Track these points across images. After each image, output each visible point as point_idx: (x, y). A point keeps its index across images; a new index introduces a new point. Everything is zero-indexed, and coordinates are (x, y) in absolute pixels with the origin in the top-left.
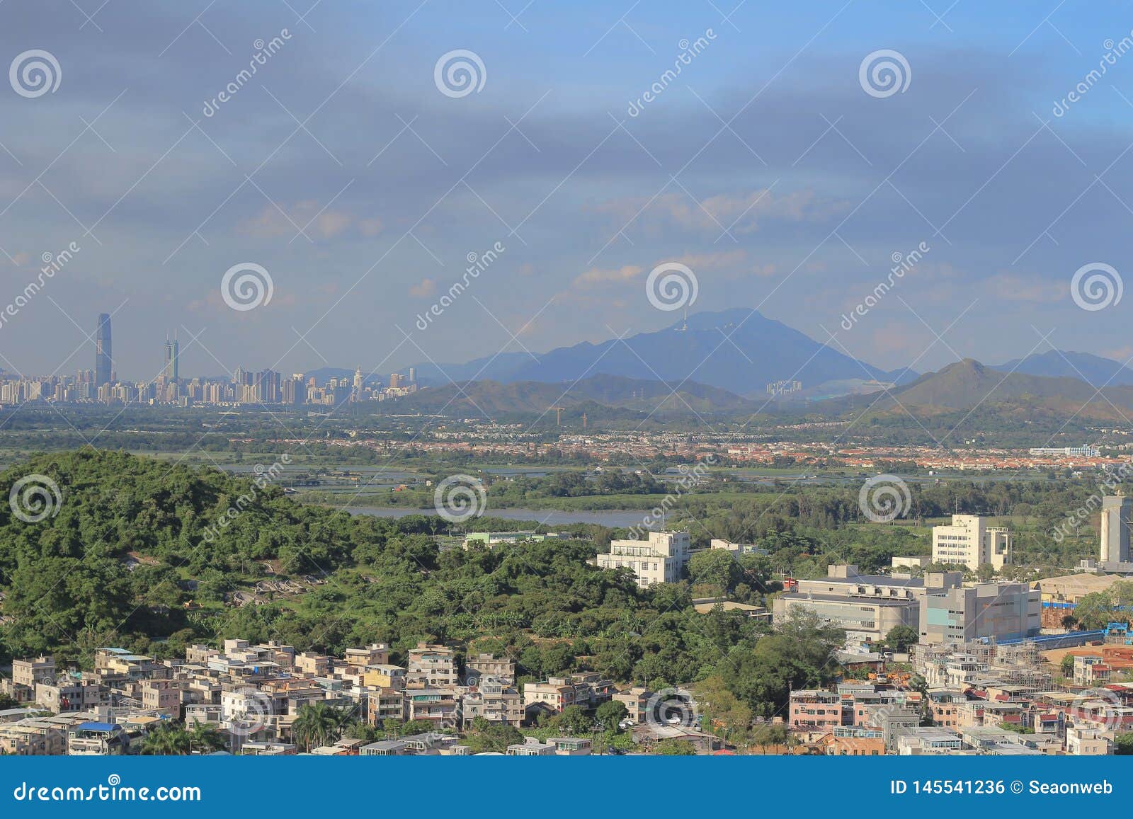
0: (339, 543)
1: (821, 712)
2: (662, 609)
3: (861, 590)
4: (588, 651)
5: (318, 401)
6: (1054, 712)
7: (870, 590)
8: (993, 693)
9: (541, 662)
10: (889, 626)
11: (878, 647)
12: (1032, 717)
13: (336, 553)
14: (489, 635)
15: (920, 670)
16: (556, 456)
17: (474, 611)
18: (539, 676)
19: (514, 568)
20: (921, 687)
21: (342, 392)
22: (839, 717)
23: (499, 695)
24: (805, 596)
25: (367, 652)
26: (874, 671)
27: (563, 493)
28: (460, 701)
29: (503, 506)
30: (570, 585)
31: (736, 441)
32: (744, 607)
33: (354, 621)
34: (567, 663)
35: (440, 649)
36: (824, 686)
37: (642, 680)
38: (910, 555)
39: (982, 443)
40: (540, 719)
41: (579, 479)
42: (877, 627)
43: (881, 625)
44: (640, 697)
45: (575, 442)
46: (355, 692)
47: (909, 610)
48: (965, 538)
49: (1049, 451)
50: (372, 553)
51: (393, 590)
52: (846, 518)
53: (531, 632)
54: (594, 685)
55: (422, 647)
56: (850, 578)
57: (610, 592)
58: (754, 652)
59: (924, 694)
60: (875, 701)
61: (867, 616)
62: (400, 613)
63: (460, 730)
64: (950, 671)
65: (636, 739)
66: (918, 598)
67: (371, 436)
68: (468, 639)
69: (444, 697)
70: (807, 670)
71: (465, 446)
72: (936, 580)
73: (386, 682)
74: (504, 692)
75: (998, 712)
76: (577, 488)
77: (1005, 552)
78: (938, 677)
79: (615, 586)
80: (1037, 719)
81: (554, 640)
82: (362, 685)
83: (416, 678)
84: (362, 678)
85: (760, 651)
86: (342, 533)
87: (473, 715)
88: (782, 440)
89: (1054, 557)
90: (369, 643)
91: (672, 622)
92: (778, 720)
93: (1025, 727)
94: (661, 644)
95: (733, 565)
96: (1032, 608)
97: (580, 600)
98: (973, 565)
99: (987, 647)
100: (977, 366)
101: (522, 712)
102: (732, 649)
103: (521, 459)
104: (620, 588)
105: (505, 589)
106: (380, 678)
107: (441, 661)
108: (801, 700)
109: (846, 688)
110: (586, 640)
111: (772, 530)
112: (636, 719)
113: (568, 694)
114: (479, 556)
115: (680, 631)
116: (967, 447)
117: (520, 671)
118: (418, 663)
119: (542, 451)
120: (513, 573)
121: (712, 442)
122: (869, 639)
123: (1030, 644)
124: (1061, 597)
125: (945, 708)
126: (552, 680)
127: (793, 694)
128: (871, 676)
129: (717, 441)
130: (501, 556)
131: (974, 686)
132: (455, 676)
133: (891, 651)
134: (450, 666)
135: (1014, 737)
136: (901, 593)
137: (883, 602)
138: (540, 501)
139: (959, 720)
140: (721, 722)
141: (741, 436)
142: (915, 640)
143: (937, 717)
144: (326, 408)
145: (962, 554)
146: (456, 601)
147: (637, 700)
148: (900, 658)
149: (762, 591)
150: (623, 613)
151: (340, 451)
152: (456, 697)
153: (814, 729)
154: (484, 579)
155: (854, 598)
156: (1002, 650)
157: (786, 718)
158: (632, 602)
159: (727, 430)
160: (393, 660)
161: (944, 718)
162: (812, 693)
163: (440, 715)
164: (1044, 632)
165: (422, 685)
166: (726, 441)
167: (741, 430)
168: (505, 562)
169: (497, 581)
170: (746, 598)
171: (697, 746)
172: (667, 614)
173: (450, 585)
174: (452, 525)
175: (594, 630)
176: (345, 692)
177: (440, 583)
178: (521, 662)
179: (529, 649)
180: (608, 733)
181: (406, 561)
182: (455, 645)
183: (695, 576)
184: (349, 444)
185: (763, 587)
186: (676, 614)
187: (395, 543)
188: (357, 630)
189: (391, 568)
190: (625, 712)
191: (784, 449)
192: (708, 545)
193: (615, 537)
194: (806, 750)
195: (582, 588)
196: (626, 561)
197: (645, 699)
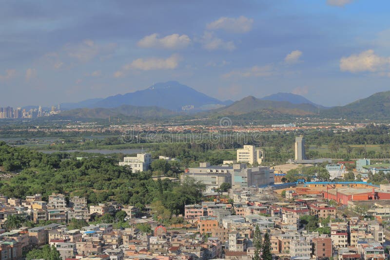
0: (25, 160)
1: (196, 212)
2: (141, 179)
3: (211, 171)
4: (113, 194)
5: (26, 117)
6: (278, 209)
7: (214, 171)
8: (257, 204)
9: (96, 199)
10: (221, 183)
11: (218, 190)
12: (270, 211)
13: (24, 163)
14: (78, 190)
15: (231, 197)
16: (108, 132)
17: (73, 182)
18: (96, 203)
19: (87, 166)
20: (231, 202)
21: (35, 114)
22: (202, 214)
23: (81, 210)
24: (191, 174)
25: (34, 197)
26: (215, 198)
27: (110, 144)
28: (67, 213)
29: (88, 149)
30: (108, 172)
31: (171, 126)
32: (170, 178)
33: (30, 187)
34: (106, 198)
35: (60, 195)
36: (197, 203)
37: (133, 204)
38: (229, 160)
39: (255, 124)
40: (96, 218)
41: (116, 139)
42: (217, 184)
43: (219, 183)
44: (132, 209)
45: (114, 127)
46: (29, 211)
47: (228, 177)
48: (248, 153)
49: (278, 126)
50: (37, 163)
51: (44, 175)
52: (207, 149)
53: (93, 188)
54: (115, 206)
55: (54, 195)
56: (208, 167)
57: (122, 174)
58: (172, 192)
59: (232, 204)
60: (215, 207)
61: (214, 180)
62: (47, 184)
63: (67, 223)
64: (242, 197)
65: (130, 224)
66: (231, 173)
67: (44, 128)
68: (71, 191)
69: (61, 212)
70: (191, 198)
71: (77, 130)
72: (237, 167)
73: (40, 207)
74: (83, 209)
75: (258, 210)
76: (114, 142)
77: (262, 157)
78: (238, 199)
79: (123, 172)
80: (272, 212)
81: (102, 191)
82: (32, 209)
83: (51, 205)
84: (32, 206)
85: (174, 192)
86: (26, 157)
87: (71, 218)
88: (187, 125)
89: (279, 159)
90: (35, 194)
91: (144, 184)
92: (181, 216)
93: (268, 215)
94: (140, 191)
95: (167, 164)
96: (271, 175)
97: (111, 177)
98: (251, 162)
99: (255, 189)
100: (254, 98)
101: (89, 216)
102: (165, 192)
103: (96, 133)
104: (126, 173)
105: (84, 174)
106: (38, 206)
107: (60, 199)
108: (188, 208)
109: (205, 204)
110: (113, 191)
111: (182, 153)
112: (130, 217)
113: (106, 209)
114: (74, 163)
115: (147, 186)
116: (250, 125)
117: (89, 202)
118: (52, 200)
119: (103, 131)
120: (87, 168)
121: (162, 126)
122: (214, 188)
123: (270, 187)
124: (282, 172)
125: (240, 209)
126: (100, 204)
127: (186, 206)
128: (214, 200)
129: (164, 126)
130: (83, 163)
131: (250, 201)
132: (66, 204)
133: (222, 192)
134: (63, 201)
135: (264, 218)
136: (225, 172)
137: (219, 175)
138: (101, 147)
139: (245, 213)
140: (160, 217)
141: (173, 124)
142: (230, 187)
143: (237, 213)
144: (29, 119)
145: (247, 159)
146: (66, 179)
147: (130, 211)
148: (225, 194)
149: (177, 173)
150: (126, 181)
151: (32, 133)
152: (66, 212)
153: (194, 218)
154: (76, 170)
155: (209, 174)
156: (260, 189)
157: (184, 215)
158: (130, 177)
159: (168, 122)
160: (43, 199)
161: (240, 213)
162: (193, 206)
163: (60, 218)
164: (275, 183)
165: (53, 208)
166: (168, 125)
167: (173, 122)
168: (84, 165)
169: (81, 171)
170: (171, 176)
171: (152, 225)
172: (142, 181)
173: (64, 173)
174: (70, 155)
175: (116, 187)
176: (25, 212)
177: (61, 173)
178: (89, 199)
179: (92, 194)
180: (120, 222)
181: (49, 166)
182: (66, 194)
183: (154, 169)
184: (36, 130)
185: (177, 172)
186: (145, 181)
187: (45, 159)
188: (31, 190)
189: (44, 168)
190: (126, 215)
191: (188, 127)
192: (158, 158)
193: (126, 156)
194: (191, 226)
195: (112, 173)
196: (129, 164)
197: (134, 210)
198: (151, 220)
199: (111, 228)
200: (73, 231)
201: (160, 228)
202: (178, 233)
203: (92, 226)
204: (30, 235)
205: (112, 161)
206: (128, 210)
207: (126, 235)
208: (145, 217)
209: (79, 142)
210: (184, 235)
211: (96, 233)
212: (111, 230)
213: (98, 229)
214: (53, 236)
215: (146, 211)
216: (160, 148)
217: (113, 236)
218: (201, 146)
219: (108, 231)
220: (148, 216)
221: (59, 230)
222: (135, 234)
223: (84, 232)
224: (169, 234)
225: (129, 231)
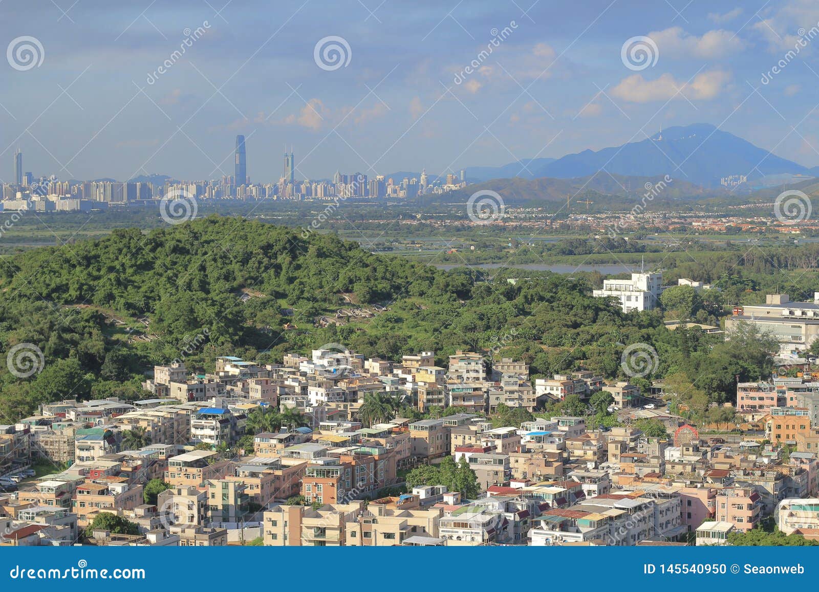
0: (399, 281)
1: (761, 399)
2: (641, 327)
3: (791, 313)
4: (584, 356)
5: (395, 195)
7: (798, 313)
9: (549, 364)
10: (812, 339)
11: (805, 354)
13: (397, 288)
14: (510, 345)
16: (566, 228)
17: (499, 328)
18: (547, 374)
19: (529, 297)
21: (412, 189)
22: (775, 401)
23: (516, 388)
24: (749, 317)
25: (418, 358)
26: (801, 370)
27: (571, 253)
28: (487, 392)
29: (526, 262)
30: (571, 309)
31: (699, 217)
32: (704, 327)
33: (410, 337)
34: (568, 365)
35: (472, 355)
36: (763, 379)
37: (625, 377)
40: (548, 405)
41: (583, 242)
42: (803, 340)
43: (807, 338)
44: (623, 389)
45: (579, 218)
46: (409, 387)
50: (423, 287)
51: (439, 314)
52: (779, 267)
53: (542, 343)
54: (589, 381)
55: (459, 354)
56: (783, 304)
57: (601, 314)
58: (710, 355)
60: (803, 389)
61: (796, 332)
62: (444, 330)
63: (487, 414)
65: (620, 419)
67: (431, 218)
69: (475, 389)
70: (750, 368)
71: (500, 223)
73: (432, 379)
74: (521, 386)
76: (580, 250)
79: (605, 310)
81: (561, 348)
82: (414, 381)
84: (414, 377)
85: (714, 354)
86: (401, 274)
87: (497, 403)
88: (733, 215)
90: (420, 352)
91: (649, 336)
92: (728, 405)
95: (695, 297)
97: (579, 320)
101: (534, 400)
102: (693, 354)
103: (542, 231)
104: (609, 312)
105: (524, 312)
106: (427, 376)
108: (745, 389)
109: (780, 382)
110: (584, 349)
111: (725, 275)
112: (620, 406)
113: (568, 387)
114: (502, 289)
115: (654, 342)
117: (533, 371)
118: (457, 365)
119: (556, 225)
120: (528, 300)
121: (680, 218)
122: (797, 349)
126: (556, 377)
127: (739, 385)
128: (799, 373)
129: (685, 217)
130: (520, 289)
132: (484, 375)
133: (814, 356)
134: (480, 367)
137: (809, 321)
138: (554, 258)
140: (685, 407)
141: (702, 214)
144: (399, 200)
146: (485, 321)
147: (621, 391)
149: (717, 316)
150: (611, 329)
151: (409, 227)
152: (485, 389)
153: (756, 411)
154: (507, 304)
155: (786, 318)
157: (734, 403)
158: (618, 321)
159: (691, 210)
160: (437, 363)
162: (755, 385)
163: (472, 403)
165: (459, 380)
166: (691, 217)
167: (702, 210)
168: (522, 293)
169: (516, 306)
170: (705, 321)
171: (667, 424)
172: (644, 331)
173: (482, 309)
174: (488, 275)
175: (589, 341)
176: (400, 387)
177: (473, 309)
178: (534, 365)
179: (540, 355)
180: (599, 415)
181: (449, 294)
182: (484, 354)
183: (666, 305)
184: (415, 223)
185: (717, 313)
186: (651, 330)
187: (440, 280)
188: (411, 343)
189: (438, 299)
190: (612, 400)
191: (733, 222)
192: (676, 283)
193: (606, 278)
194: (751, 427)
195: (580, 312)
196: (614, 294)
197: (628, 391)
198: (664, 412)
199: (582, 426)
200: (503, 431)
201: (686, 430)
202: (723, 442)
203: (541, 421)
204: (412, 436)
205: (580, 288)
206: (616, 389)
207: (614, 442)
208: (652, 406)
209: (504, 248)
210: (736, 446)
211: (551, 436)
212: (582, 431)
213: (555, 427)
214: (460, 439)
215: (654, 393)
216: (678, 263)
217: (587, 443)
218: (766, 261)
219: (576, 432)
220: (659, 405)
221: (473, 428)
222: (632, 440)
223: (525, 432)
224: (704, 443)
225: (619, 433)
